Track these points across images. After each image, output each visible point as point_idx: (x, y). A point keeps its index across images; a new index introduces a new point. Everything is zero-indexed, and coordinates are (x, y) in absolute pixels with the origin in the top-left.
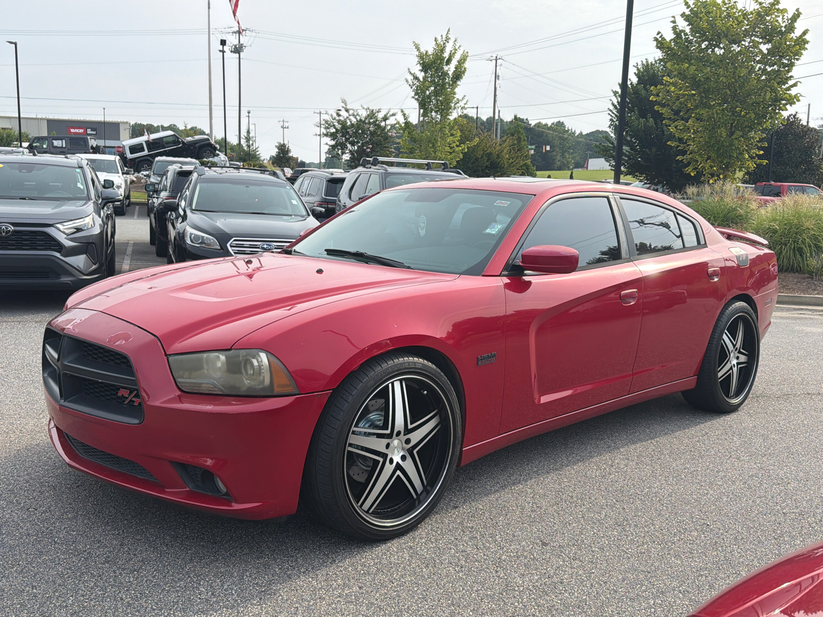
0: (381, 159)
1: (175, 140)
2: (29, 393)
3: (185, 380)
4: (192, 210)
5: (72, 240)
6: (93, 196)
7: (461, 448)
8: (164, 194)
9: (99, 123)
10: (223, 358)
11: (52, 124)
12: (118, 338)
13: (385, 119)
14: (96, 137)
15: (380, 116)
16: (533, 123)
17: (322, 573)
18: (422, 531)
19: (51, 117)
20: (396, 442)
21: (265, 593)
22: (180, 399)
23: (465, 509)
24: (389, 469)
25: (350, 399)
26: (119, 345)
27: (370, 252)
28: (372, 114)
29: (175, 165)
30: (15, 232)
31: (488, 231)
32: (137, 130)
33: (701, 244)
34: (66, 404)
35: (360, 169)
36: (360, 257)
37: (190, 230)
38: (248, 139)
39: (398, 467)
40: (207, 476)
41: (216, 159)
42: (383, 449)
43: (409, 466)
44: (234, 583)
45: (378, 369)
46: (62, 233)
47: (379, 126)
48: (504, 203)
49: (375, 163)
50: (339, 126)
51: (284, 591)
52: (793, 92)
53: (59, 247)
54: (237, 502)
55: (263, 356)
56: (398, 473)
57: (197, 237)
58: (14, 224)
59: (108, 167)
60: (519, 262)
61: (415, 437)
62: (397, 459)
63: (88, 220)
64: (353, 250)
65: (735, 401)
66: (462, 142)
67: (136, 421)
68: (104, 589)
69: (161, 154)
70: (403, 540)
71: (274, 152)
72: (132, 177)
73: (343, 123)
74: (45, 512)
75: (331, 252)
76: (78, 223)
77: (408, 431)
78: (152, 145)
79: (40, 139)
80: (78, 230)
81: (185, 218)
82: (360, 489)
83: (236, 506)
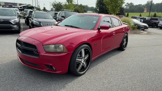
0: (64, 10)
1: (27, 6)
2: (11, 50)
3: (47, 50)
4: (34, 18)
5: (14, 23)
6: (17, 15)
7: (91, 59)
8: (27, 15)
9: (13, 3)
10: (54, 46)
11: (5, 3)
12: (33, 42)
13: (62, 3)
14: (14, 5)
15: (61, 3)
16: (83, 5)
17: (72, 82)
18: (86, 73)
19: (5, 2)
20: (83, 59)
21: (64, 87)
22: (45, 53)
23: (92, 69)
24: (82, 64)
25: (76, 53)
26: (34, 43)
27: (73, 26)
28: (59, 3)
29: (29, 10)
30: (3, 21)
31: (94, 22)
32: (20, 4)
33: (121, 25)
34: (23, 54)
35: (60, 11)
36: (72, 27)
37: (34, 21)
38: (39, 6)
39: (83, 63)
40: (51, 67)
41: (34, 9)
42: (81, 61)
43: (84, 63)
44: (58, 85)
45: (81, 47)
46: (12, 21)
47: (61, 5)
48: (95, 17)
49: (63, 10)
50: (54, 5)
51: (67, 86)
52: (124, 2)
53: (12, 24)
54: (57, 71)
55: (62, 46)
56: (83, 64)
57: (35, 22)
58: (3, 20)
59: (17, 10)
60: (99, 28)
61: (85, 58)
62: (83, 62)
63: (16, 19)
64: (70, 25)
65: (125, 49)
66: (74, 7)
67: (38, 57)
68: (34, 88)
69: (25, 8)
70: (84, 75)
71: (43, 8)
72: (20, 12)
73: (55, 4)
74: (19, 73)
75: (65, 26)
76: (15, 20)
77: (84, 57)
78: (23, 7)
79: (4, 5)
80: (15, 21)
81: (33, 19)
82: (77, 67)
83: (57, 72)
